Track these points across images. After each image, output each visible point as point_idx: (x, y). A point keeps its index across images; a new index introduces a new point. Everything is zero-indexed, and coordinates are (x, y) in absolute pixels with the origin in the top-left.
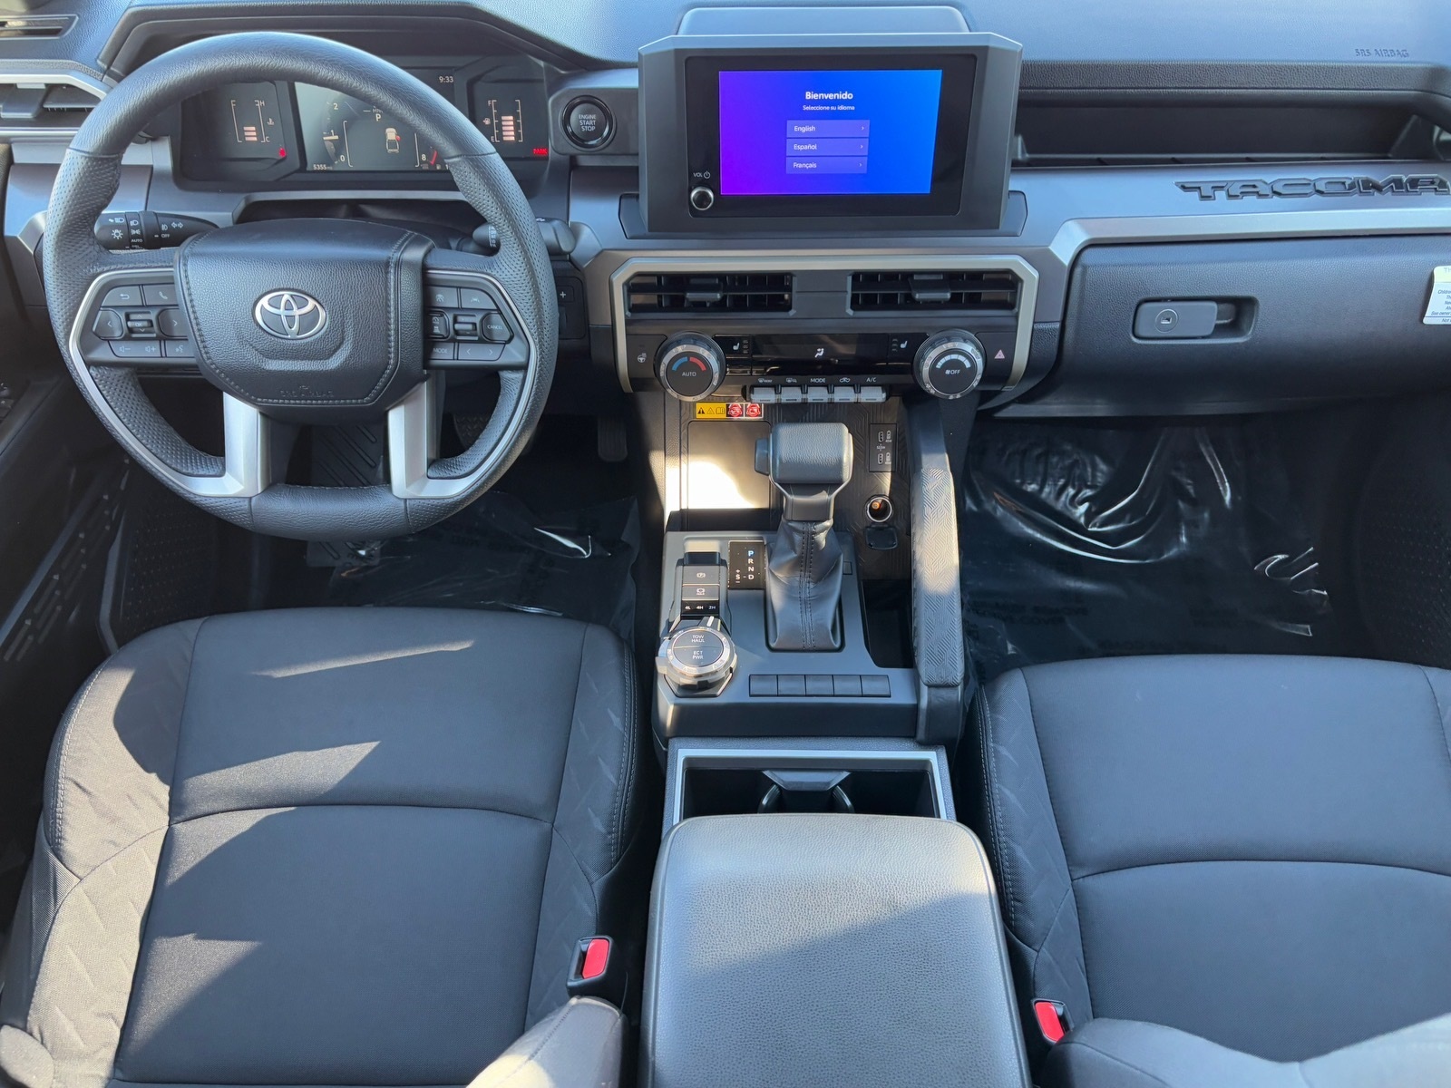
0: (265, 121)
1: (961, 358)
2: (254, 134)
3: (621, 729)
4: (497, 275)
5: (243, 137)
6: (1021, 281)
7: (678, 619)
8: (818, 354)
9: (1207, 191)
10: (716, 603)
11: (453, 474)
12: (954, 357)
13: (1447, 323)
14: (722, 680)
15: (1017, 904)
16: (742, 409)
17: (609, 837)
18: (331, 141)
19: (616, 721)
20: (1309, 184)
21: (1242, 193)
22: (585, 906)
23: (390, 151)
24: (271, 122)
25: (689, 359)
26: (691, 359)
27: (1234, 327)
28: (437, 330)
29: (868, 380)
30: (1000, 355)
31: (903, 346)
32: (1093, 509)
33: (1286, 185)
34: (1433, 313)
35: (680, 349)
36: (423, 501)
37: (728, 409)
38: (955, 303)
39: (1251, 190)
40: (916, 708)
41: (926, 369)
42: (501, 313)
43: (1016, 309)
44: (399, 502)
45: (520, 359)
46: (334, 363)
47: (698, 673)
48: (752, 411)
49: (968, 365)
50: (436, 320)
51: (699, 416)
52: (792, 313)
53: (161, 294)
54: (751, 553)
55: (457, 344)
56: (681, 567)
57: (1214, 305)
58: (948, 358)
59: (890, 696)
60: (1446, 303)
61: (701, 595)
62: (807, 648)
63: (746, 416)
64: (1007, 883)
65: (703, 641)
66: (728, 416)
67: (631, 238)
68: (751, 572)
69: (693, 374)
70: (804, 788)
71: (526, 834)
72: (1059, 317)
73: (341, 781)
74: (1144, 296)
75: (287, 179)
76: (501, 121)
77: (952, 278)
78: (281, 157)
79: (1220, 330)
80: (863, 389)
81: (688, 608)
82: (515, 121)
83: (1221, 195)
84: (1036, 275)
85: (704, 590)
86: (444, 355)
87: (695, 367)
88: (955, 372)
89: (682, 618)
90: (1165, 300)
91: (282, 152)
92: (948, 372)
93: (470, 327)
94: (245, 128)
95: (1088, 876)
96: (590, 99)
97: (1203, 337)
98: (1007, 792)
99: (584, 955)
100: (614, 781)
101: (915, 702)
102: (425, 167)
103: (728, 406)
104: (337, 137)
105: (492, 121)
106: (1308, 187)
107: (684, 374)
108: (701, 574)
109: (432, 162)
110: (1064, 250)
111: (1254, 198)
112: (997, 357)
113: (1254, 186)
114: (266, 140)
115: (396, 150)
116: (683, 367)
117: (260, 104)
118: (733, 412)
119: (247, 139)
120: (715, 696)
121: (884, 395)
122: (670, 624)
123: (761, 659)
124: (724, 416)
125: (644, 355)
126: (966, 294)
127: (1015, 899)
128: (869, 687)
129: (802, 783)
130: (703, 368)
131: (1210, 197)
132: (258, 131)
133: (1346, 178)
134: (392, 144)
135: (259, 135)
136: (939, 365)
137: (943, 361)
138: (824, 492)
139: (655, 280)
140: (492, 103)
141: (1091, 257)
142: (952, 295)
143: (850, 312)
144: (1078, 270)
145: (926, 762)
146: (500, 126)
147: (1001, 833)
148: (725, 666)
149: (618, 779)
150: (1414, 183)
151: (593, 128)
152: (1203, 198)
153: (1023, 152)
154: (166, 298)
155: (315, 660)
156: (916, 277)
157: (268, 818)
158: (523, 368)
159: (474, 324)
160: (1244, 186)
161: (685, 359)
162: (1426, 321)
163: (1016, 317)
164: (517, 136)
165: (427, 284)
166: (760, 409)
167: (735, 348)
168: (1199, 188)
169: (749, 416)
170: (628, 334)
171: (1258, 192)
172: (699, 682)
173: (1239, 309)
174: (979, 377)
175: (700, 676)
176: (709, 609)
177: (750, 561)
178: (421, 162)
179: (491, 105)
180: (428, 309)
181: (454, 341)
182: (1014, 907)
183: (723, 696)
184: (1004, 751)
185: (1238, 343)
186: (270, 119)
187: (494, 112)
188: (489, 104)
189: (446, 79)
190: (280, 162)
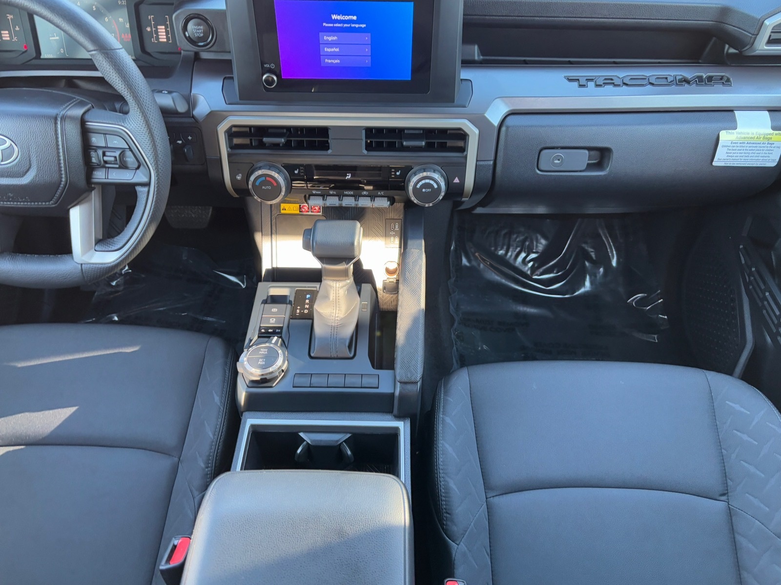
0: (14, 27)
1: (432, 182)
2: (8, 35)
3: (219, 404)
4: (128, 127)
6: (468, 135)
7: (256, 337)
8: (347, 177)
9: (583, 82)
10: (281, 328)
11: (110, 249)
12: (427, 181)
13: (727, 165)
14: (276, 377)
15: (448, 515)
16: (309, 208)
17: (207, 470)
18: (55, 40)
19: (217, 399)
20: (645, 79)
21: (604, 83)
22: (189, 512)
24: (17, 29)
25: (266, 178)
26: (268, 179)
27: (599, 165)
28: (94, 160)
29: (379, 193)
30: (457, 180)
31: (398, 173)
32: (536, 265)
33: (631, 79)
34: (719, 159)
35: (260, 172)
36: (92, 265)
37: (300, 208)
38: (430, 147)
39: (609, 82)
40: (393, 395)
41: (411, 188)
42: (131, 151)
43: (465, 153)
44: (78, 265)
45: (145, 179)
46: (25, 180)
47: (260, 373)
48: (315, 209)
49: (436, 186)
50: (93, 154)
51: (283, 212)
52: (330, 151)
54: (308, 296)
55: (107, 169)
56: (263, 305)
57: (586, 152)
58: (423, 182)
59: (378, 388)
60: (727, 153)
61: (272, 322)
62: (333, 356)
63: (311, 212)
64: (442, 503)
65: (266, 353)
66: (300, 212)
67: (229, 104)
68: (307, 309)
69: (269, 187)
70: (322, 444)
71: (164, 463)
72: (493, 158)
73: (52, 432)
74: (543, 146)
75: (29, 63)
76: (157, 29)
77: (428, 133)
78: (24, 50)
79: (590, 167)
80: (376, 199)
81: (263, 331)
82: (166, 29)
83: (591, 84)
84: (477, 131)
85: (274, 319)
86: (100, 176)
87: (271, 184)
88: (428, 190)
89: (259, 337)
90: (557, 148)
91: (26, 47)
92: (424, 190)
93: (113, 159)
94: (2, 32)
95: (496, 496)
96: (197, 16)
97: (580, 171)
98: (447, 446)
99: (175, 547)
100: (211, 436)
101: (392, 391)
103: (300, 206)
104: (58, 38)
105: (151, 29)
106: (645, 81)
107: (263, 187)
108: (275, 309)
110: (494, 116)
111: (611, 87)
112: (455, 181)
113: (612, 79)
114: (15, 39)
116: (262, 183)
117: (10, 17)
118: (303, 210)
119: (4, 39)
120: (271, 387)
121: (389, 203)
122: (251, 341)
123: (303, 364)
124: (298, 212)
125: (240, 175)
126: (437, 142)
127: (447, 513)
128: (366, 381)
129: (321, 441)
130: (275, 184)
131: (585, 85)
132: (10, 33)
133: (669, 75)
135: (11, 36)
136: (418, 186)
137: (421, 183)
138: (344, 263)
139: (248, 129)
140: (151, 17)
141: (512, 121)
142: (426, 143)
143: (365, 152)
144: (503, 129)
145: (397, 429)
146: (157, 32)
147: (441, 471)
148: (279, 368)
149: (214, 435)
150: (710, 79)
151: (202, 35)
152: (581, 86)
153: (478, 56)
155: (43, 356)
156: (406, 131)
157: (8, 453)
158: (148, 184)
159: (115, 157)
160: (605, 79)
161: (263, 178)
162: (714, 164)
163: (466, 157)
164: (168, 38)
165: (85, 132)
166: (320, 209)
167: (296, 172)
168: (578, 80)
169: (313, 212)
170: (229, 162)
171: (613, 83)
172: (261, 379)
173: (602, 155)
174: (443, 194)
175: (262, 375)
176: (277, 331)
177: (307, 301)
179: (151, 19)
180: (87, 147)
181: (104, 167)
182: (446, 517)
183: (277, 387)
184: (448, 420)
185: (600, 175)
186: (17, 27)
187: (153, 23)
188: (149, 18)
189: (122, 3)
190: (24, 52)
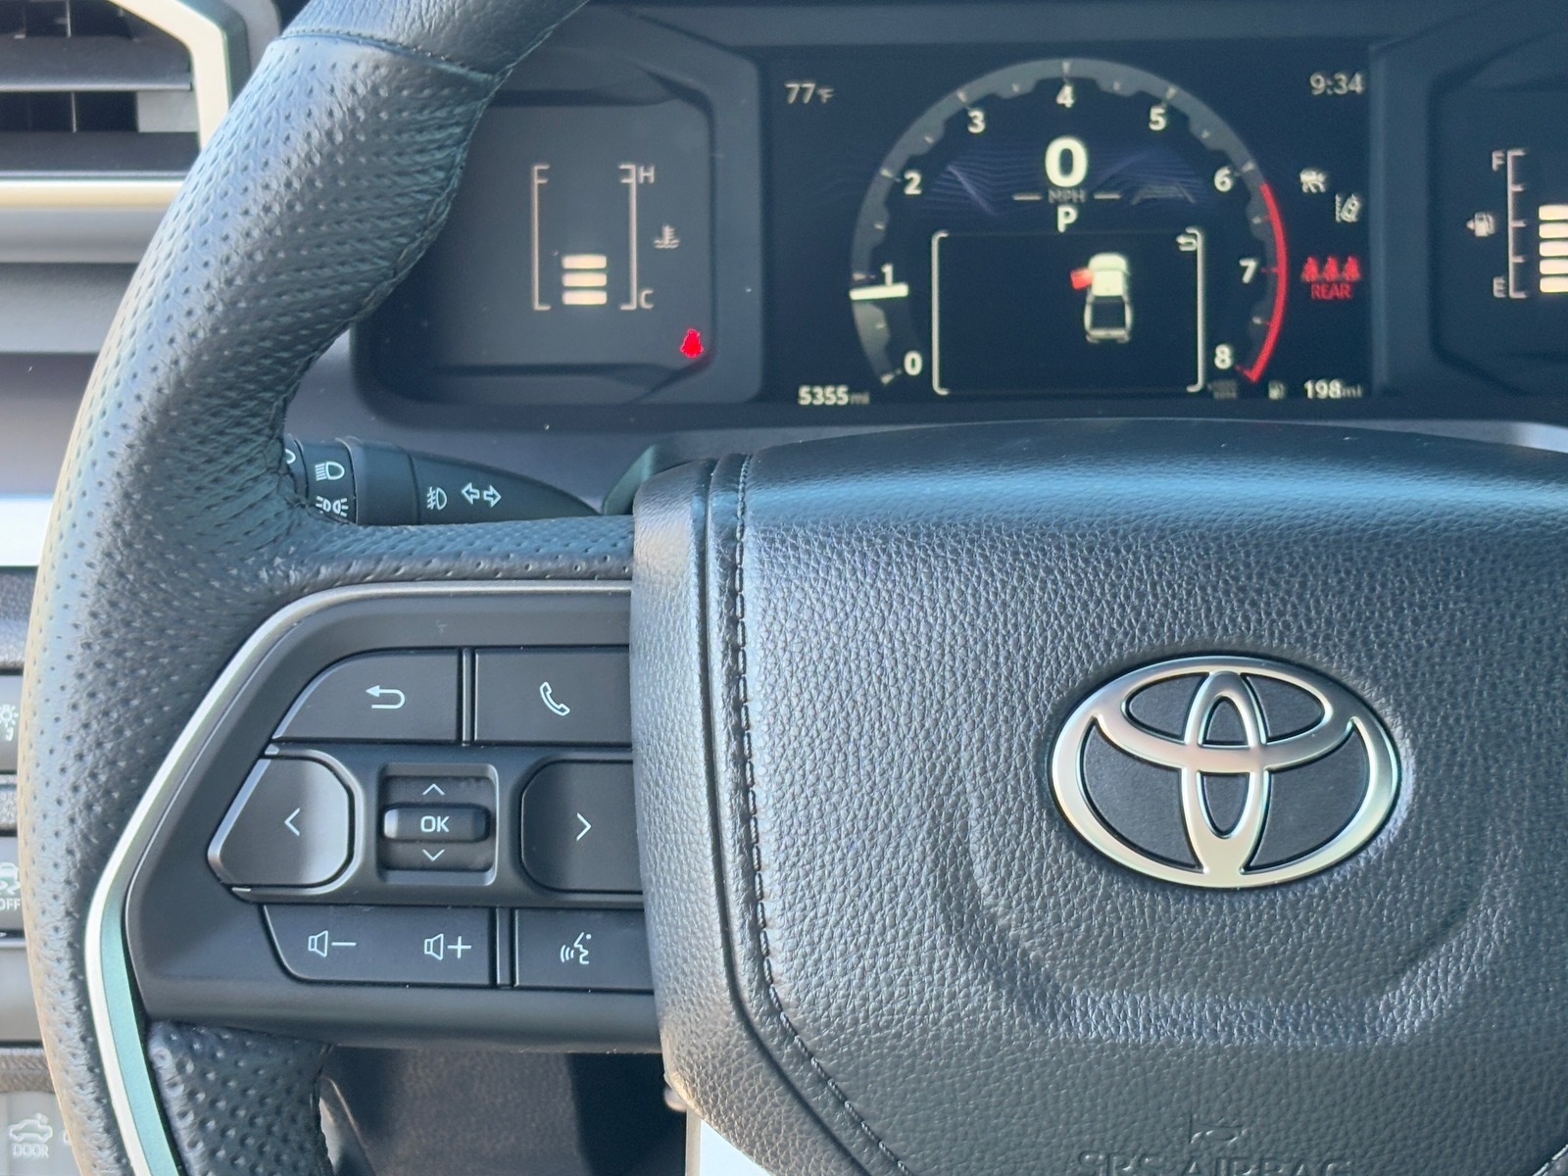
0: (649, 232)
2: (600, 280)
5: (553, 288)
18: (879, 302)
23: (1100, 334)
24: (668, 240)
53: (546, 691)
76: (1535, 223)
78: (684, 360)
91: (692, 343)
94: (570, 262)
102: (1226, 391)
104: (901, 290)
105: (1500, 222)
109: (1254, 375)
114: (641, 300)
115: (1120, 334)
117: (636, 176)
119: (570, 299)
132: (615, 270)
134: (1108, 311)
135: (617, 288)
140: (1506, 159)
146: (1530, 242)
154: (562, 710)
178: (1212, 372)
179: (1504, 167)
186: (668, 231)
187: (1512, 188)
188: (1496, 162)
189: (1336, 84)
190: (676, 376)
